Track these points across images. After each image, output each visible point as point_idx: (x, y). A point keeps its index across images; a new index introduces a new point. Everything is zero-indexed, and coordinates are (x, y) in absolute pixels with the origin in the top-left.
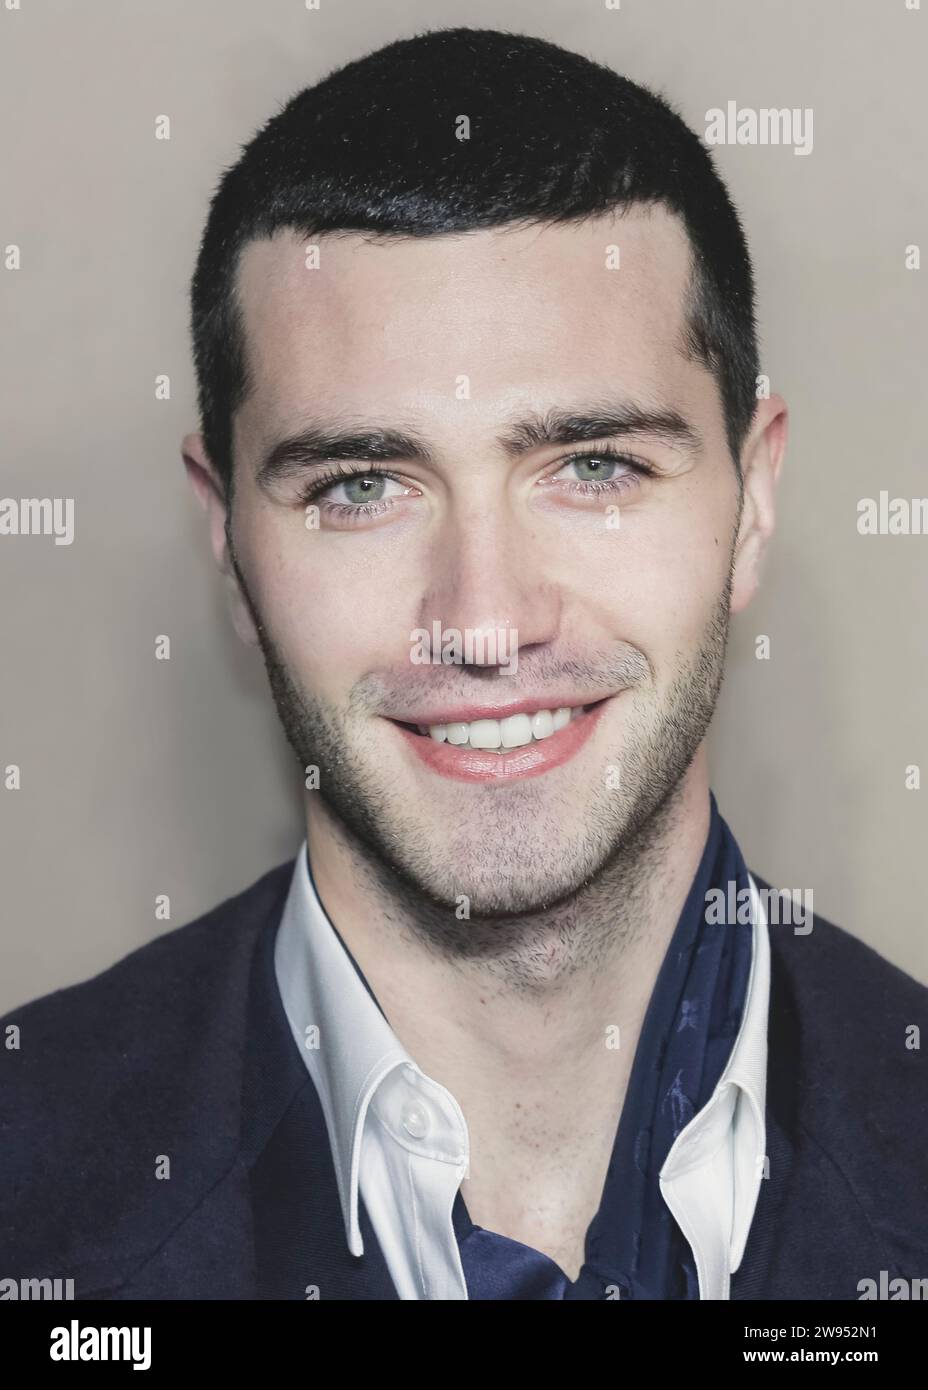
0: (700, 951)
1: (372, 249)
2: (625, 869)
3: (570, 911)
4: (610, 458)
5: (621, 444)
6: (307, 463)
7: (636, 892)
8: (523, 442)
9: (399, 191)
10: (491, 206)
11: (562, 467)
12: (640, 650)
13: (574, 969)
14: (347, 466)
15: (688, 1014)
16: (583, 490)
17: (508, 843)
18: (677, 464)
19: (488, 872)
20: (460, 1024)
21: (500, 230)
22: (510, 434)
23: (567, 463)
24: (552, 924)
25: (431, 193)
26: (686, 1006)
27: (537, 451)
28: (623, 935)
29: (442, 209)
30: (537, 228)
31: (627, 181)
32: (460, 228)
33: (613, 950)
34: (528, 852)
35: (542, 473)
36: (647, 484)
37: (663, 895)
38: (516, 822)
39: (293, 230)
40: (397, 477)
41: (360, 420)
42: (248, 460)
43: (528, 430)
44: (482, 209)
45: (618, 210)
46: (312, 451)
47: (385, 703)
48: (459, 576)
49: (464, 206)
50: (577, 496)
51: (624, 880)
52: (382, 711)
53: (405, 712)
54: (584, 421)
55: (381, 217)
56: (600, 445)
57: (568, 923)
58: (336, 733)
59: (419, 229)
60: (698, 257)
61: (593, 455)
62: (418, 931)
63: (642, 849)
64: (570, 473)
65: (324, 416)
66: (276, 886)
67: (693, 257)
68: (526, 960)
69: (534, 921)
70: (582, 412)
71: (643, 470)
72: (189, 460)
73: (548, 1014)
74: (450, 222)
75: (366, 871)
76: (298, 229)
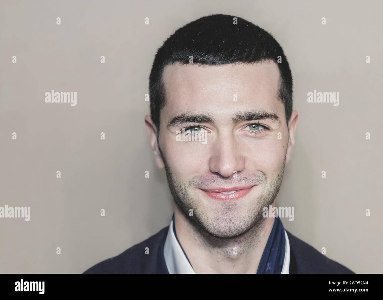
0: (272, 250)
1: (199, 68)
2: (255, 228)
3: (242, 239)
4: (258, 125)
5: (261, 121)
6: (181, 123)
7: (257, 235)
8: (238, 119)
9: (207, 53)
10: (231, 58)
11: (247, 127)
12: (264, 173)
13: (241, 254)
14: (192, 124)
15: (269, 266)
16: (252, 133)
17: (228, 218)
18: (276, 127)
19: (223, 225)
20: (212, 267)
21: (233, 64)
22: (234, 117)
23: (248, 126)
24: (236, 242)
25: (216, 54)
26: (268, 264)
27: (241, 122)
28: (254, 245)
29: (219, 59)
30: (243, 64)
31: (265, 54)
32: (223, 64)
33: (251, 249)
34: (233, 220)
35: (241, 128)
36: (268, 132)
37: (264, 235)
39: (179, 63)
40: (204, 128)
41: (196, 112)
42: (164, 121)
43: (239, 116)
44: (229, 59)
45: (262, 61)
46: (183, 120)
47: (199, 185)
48: (220, 153)
49: (224, 58)
50: (250, 134)
51: (255, 231)
52: (198, 187)
53: (205, 187)
54: (253, 115)
55: (203, 60)
56: (256, 121)
57: (241, 242)
58: (185, 191)
59: (213, 63)
60: (281, 74)
61: (255, 124)
62: (203, 243)
64: (248, 128)
65: (186, 111)
66: (165, 232)
67: (280, 74)
68: (230, 251)
69: (232, 240)
70: (253, 113)
71: (267, 128)
72: (146, 122)
73: (234, 265)
74: (220, 62)
75: (190, 227)
76: (181, 62)
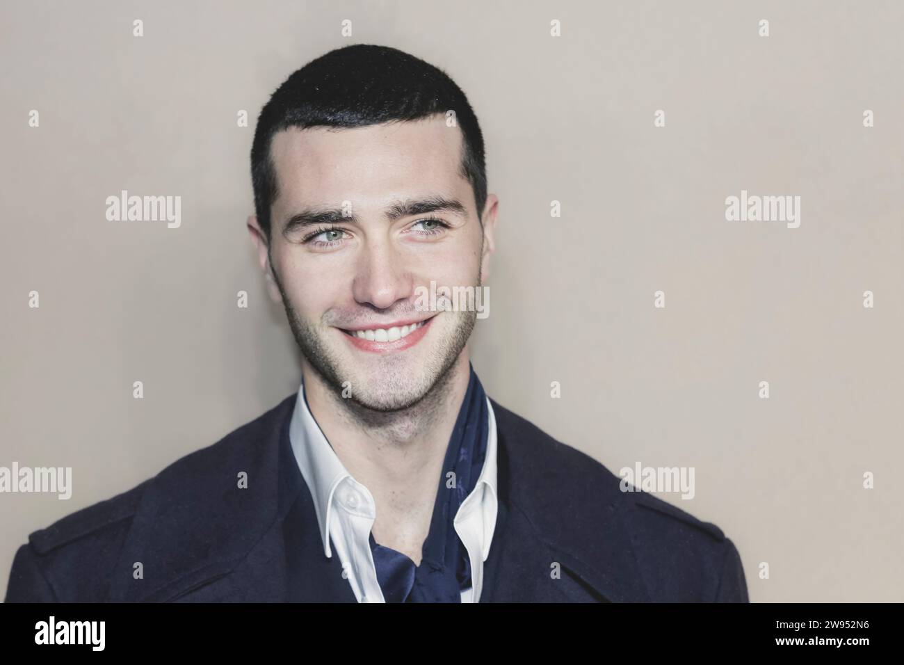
1: (329, 133)
2: (437, 392)
5: (436, 215)
6: (305, 225)
7: (441, 402)
8: (397, 213)
9: (341, 109)
10: (379, 115)
11: (415, 224)
13: (417, 434)
15: (464, 454)
16: (423, 234)
17: (392, 380)
18: (459, 223)
19: (385, 392)
20: (369, 459)
21: (383, 124)
22: (390, 211)
23: (417, 223)
24: (407, 414)
25: (354, 110)
26: (463, 451)
27: (402, 218)
28: (436, 420)
29: (359, 117)
30: (399, 124)
31: (435, 105)
32: (367, 124)
33: (432, 426)
34: (401, 383)
35: (404, 228)
36: (447, 231)
37: (452, 404)
38: (396, 371)
39: (295, 127)
40: (346, 231)
41: (327, 206)
42: (278, 225)
43: (398, 209)
44: (376, 116)
45: (432, 116)
46: (307, 220)
47: (336, 322)
48: (370, 271)
49: (368, 115)
50: (419, 237)
51: (437, 397)
52: (334, 325)
53: (345, 325)
54: (421, 205)
55: (334, 120)
56: (428, 215)
59: (350, 125)
60: (464, 136)
62: (352, 420)
63: (444, 384)
65: (312, 205)
66: (290, 403)
67: (462, 136)
68: (397, 430)
69: (400, 413)
70: (420, 201)
71: (446, 226)
72: (250, 227)
73: (406, 454)
74: (362, 122)
75: (330, 396)
76: (298, 126)
